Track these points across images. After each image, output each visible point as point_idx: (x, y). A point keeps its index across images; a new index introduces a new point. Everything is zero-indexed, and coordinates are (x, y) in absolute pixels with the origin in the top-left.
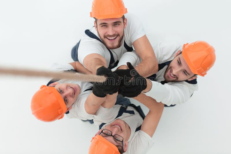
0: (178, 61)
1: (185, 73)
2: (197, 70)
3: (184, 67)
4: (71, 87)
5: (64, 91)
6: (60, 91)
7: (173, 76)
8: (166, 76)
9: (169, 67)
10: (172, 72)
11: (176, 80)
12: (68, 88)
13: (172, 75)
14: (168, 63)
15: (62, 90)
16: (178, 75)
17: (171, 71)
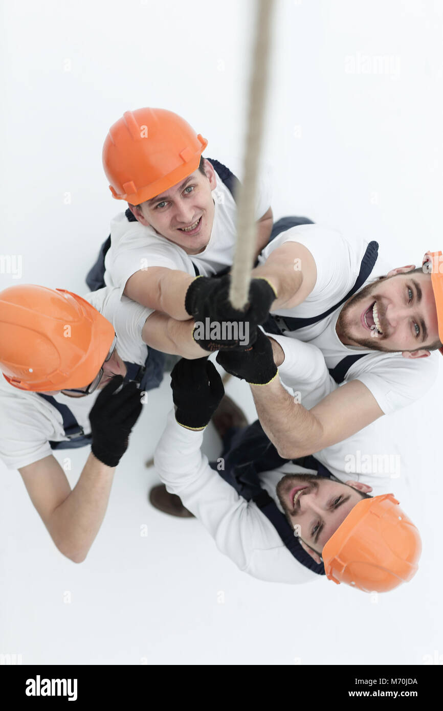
0: (340, 497)
1: (317, 527)
2: (336, 557)
3: (329, 519)
4: (200, 219)
5: (189, 200)
6: (190, 187)
7: (295, 500)
8: (289, 482)
9: (314, 480)
10: (304, 494)
11: (289, 510)
12: (198, 211)
13: (296, 496)
14: (324, 473)
15: (193, 193)
16: (303, 513)
17: (306, 491)
